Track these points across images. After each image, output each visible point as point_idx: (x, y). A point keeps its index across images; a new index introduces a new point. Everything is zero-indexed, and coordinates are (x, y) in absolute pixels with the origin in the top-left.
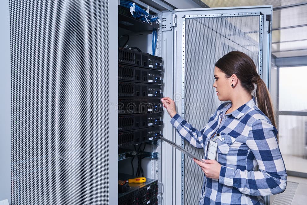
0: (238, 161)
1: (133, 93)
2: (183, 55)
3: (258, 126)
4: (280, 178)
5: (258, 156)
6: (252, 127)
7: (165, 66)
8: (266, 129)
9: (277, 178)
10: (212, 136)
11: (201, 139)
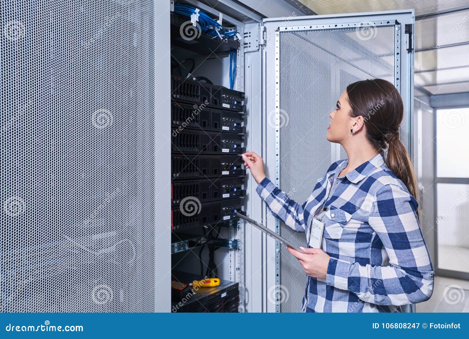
0: (357, 250)
1: (197, 147)
2: (276, 89)
3: (386, 194)
4: (422, 277)
5: (387, 242)
6: (377, 196)
7: (248, 106)
8: (399, 199)
9: (417, 276)
10: (318, 212)
11: (301, 217)
